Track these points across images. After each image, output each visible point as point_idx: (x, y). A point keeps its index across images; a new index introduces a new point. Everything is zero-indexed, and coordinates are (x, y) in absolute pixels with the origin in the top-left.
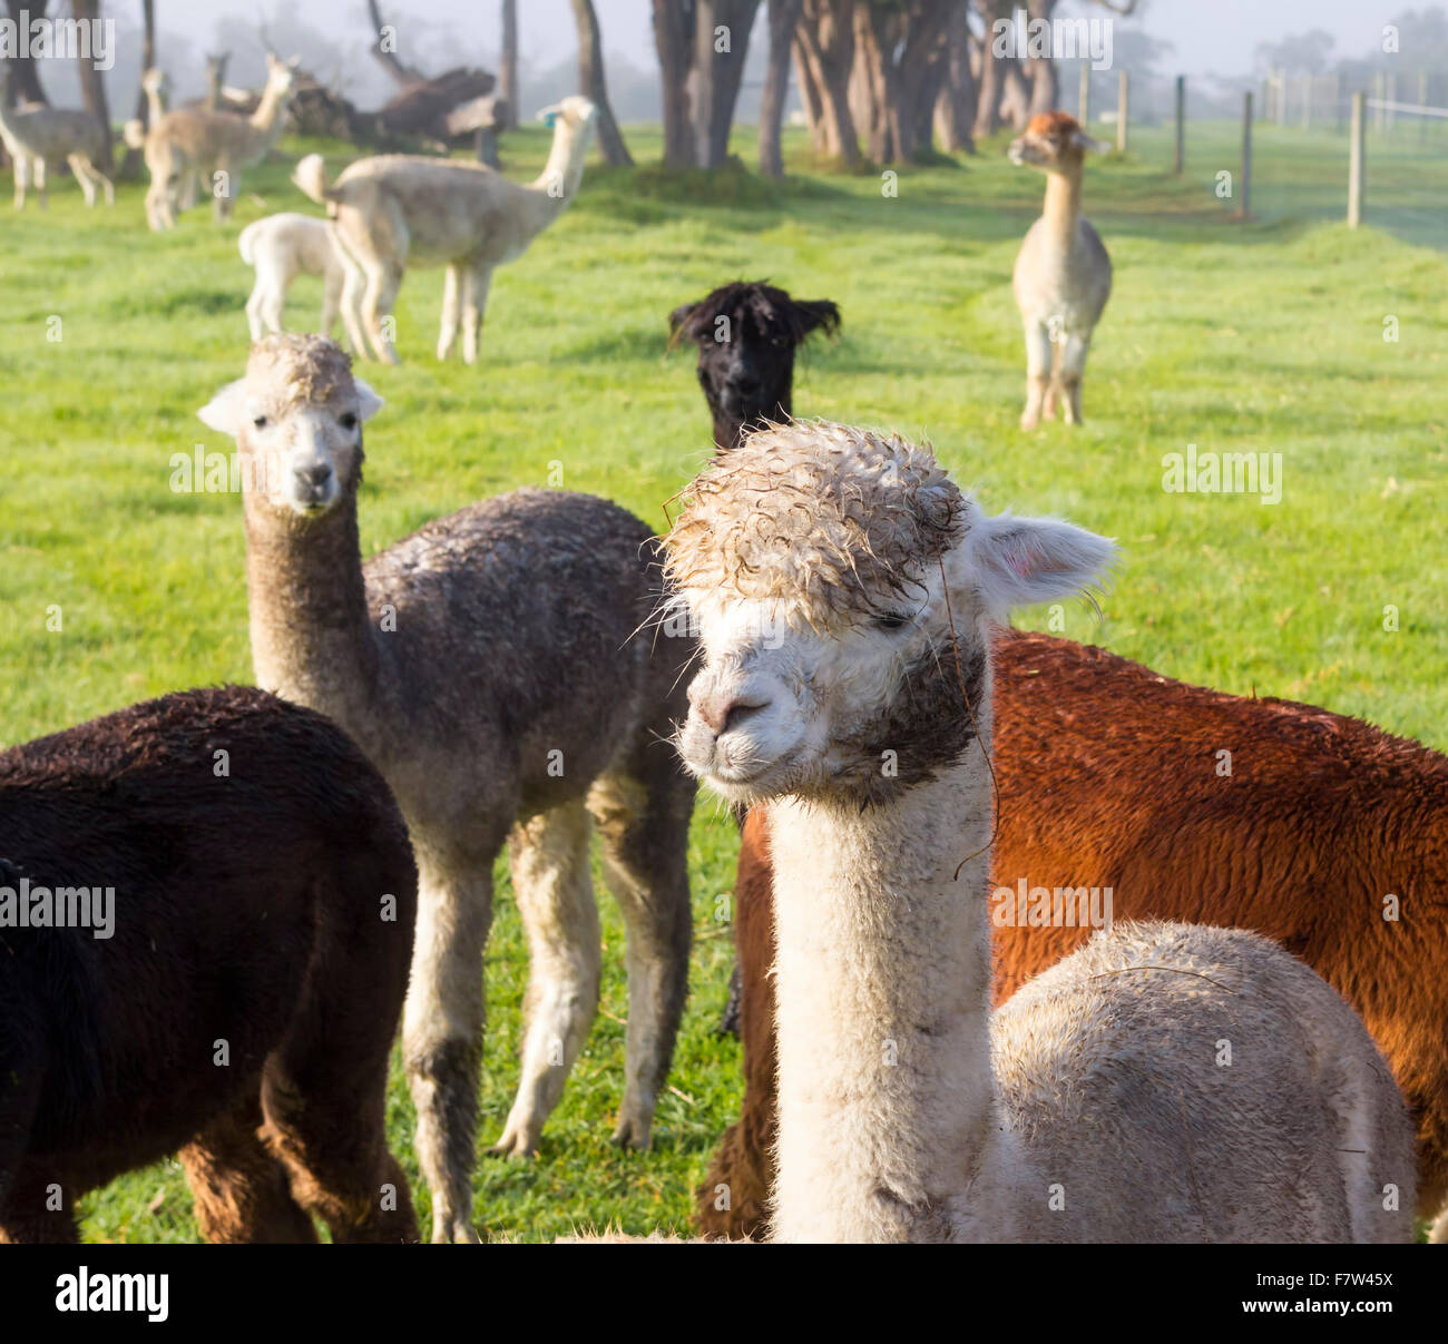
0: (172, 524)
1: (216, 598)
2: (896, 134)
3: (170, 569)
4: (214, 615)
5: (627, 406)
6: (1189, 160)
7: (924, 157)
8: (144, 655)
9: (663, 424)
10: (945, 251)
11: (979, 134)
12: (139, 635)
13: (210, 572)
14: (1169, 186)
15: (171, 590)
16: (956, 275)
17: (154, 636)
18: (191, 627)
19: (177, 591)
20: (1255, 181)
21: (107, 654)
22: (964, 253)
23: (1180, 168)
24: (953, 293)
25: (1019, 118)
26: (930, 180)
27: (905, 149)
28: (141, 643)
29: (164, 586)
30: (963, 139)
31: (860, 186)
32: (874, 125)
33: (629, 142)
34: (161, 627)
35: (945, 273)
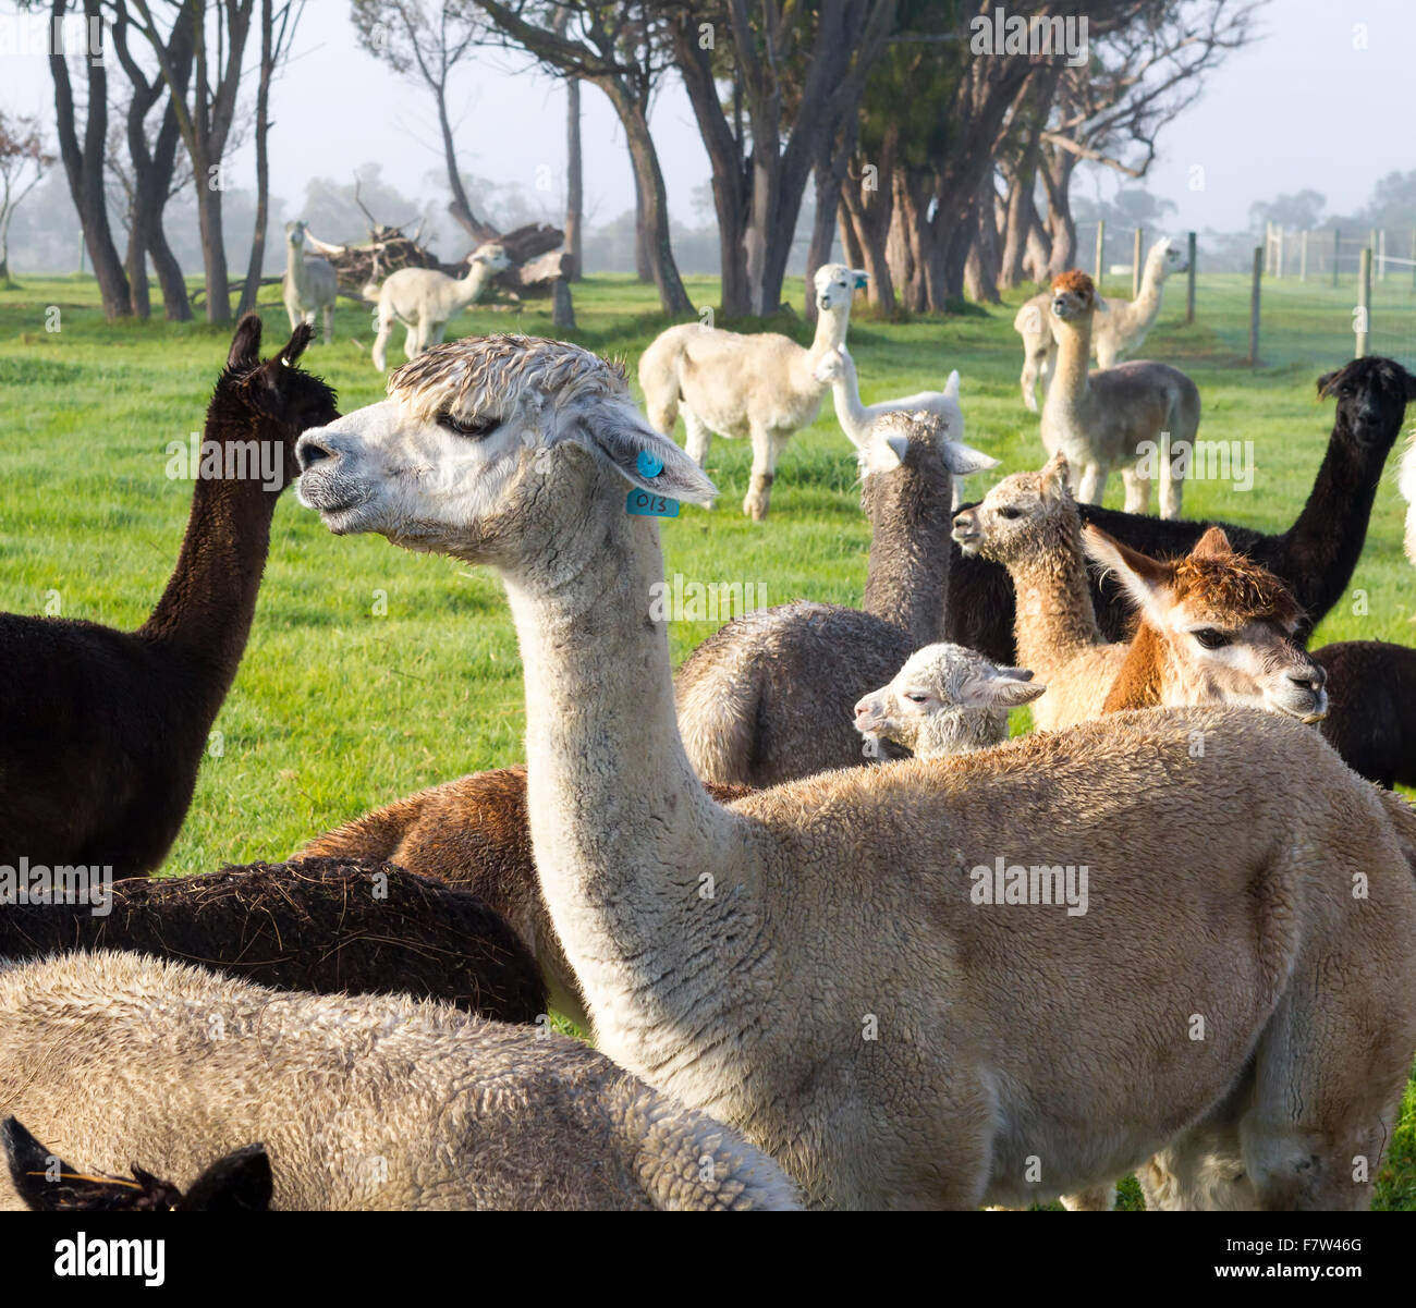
0: (309, 634)
1: (353, 703)
2: (929, 285)
3: (310, 675)
4: (352, 717)
5: (705, 530)
6: (1199, 309)
7: (956, 306)
8: (293, 750)
9: (739, 548)
10: (983, 391)
11: (1003, 285)
12: (288, 735)
13: (345, 679)
14: (1183, 333)
15: (312, 694)
16: (993, 414)
17: (302, 734)
18: (333, 727)
19: (318, 694)
20: (1263, 328)
21: (262, 751)
22: (998, 394)
23: (1191, 316)
24: (992, 430)
25: (1040, 271)
26: (961, 326)
27: (937, 299)
28: (290, 741)
29: (305, 689)
30: (989, 289)
31: (897, 332)
32: (910, 277)
33: (691, 293)
34: (305, 727)
35: (982, 411)
